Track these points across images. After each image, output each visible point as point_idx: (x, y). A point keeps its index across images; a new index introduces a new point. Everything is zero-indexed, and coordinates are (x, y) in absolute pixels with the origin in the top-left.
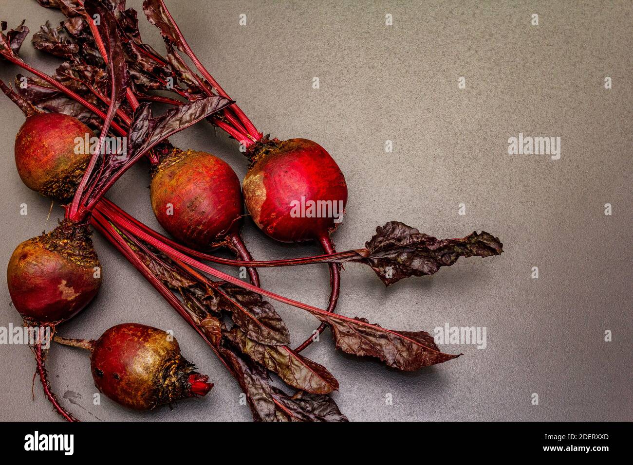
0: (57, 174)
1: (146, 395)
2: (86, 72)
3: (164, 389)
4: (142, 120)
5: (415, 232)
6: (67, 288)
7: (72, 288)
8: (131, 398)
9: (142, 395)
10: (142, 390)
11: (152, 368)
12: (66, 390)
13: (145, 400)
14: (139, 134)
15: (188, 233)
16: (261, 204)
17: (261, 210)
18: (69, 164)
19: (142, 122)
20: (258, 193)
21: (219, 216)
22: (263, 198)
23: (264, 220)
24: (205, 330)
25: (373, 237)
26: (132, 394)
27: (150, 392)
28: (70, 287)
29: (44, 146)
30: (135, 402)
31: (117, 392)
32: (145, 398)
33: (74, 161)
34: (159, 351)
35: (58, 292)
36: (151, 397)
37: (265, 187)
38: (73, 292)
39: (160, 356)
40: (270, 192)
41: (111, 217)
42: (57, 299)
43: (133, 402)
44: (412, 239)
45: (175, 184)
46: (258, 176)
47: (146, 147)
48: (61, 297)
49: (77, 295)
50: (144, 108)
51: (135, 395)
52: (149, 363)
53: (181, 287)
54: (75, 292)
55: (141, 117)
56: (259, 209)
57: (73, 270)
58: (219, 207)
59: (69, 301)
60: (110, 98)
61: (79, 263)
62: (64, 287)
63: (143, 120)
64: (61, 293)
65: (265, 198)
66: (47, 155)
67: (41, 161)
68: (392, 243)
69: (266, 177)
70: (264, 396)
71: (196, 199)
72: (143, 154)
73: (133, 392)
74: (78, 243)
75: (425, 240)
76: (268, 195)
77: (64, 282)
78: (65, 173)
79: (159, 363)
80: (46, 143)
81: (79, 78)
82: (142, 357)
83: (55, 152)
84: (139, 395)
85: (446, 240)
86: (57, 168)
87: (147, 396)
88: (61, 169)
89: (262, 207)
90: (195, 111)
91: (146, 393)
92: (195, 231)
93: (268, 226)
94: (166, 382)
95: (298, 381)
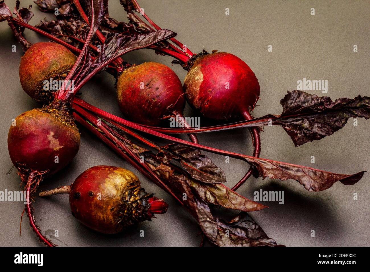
0: (50, 73)
1: (115, 209)
2: (72, 26)
3: (129, 206)
4: (111, 43)
5: (315, 97)
6: (54, 139)
7: (58, 140)
8: (102, 213)
9: (112, 210)
10: (112, 205)
11: (120, 187)
12: (47, 229)
13: (114, 215)
14: (110, 52)
15: (146, 108)
16: (199, 85)
17: (200, 89)
18: (59, 66)
19: (111, 44)
20: (197, 77)
21: (169, 92)
22: (201, 80)
23: (202, 97)
24: (160, 172)
25: (285, 95)
26: (103, 208)
27: (118, 207)
28: (56, 138)
29: (42, 54)
30: (105, 216)
31: (91, 208)
32: (114, 213)
33: (63, 65)
34: (125, 176)
35: (47, 141)
36: (119, 213)
37: (202, 73)
38: (58, 143)
39: (126, 180)
40: (207, 75)
41: (88, 107)
42: (46, 147)
43: (103, 217)
44: (314, 101)
45: (136, 73)
46: (196, 67)
47: (115, 56)
48: (49, 145)
49: (62, 147)
50: (113, 37)
51: (106, 210)
52: (118, 183)
53: (138, 153)
54: (60, 145)
55: (111, 42)
56: (198, 89)
57: (60, 126)
58: (169, 86)
59: (55, 151)
60: (90, 27)
61: (64, 123)
62: (51, 137)
63: (113, 43)
64: (49, 142)
65: (202, 80)
66: (43, 60)
67: (39, 64)
68: (299, 104)
69: (202, 67)
70: (208, 219)
71: (152, 80)
72: (112, 60)
73: (104, 206)
74: (63, 112)
75: (324, 100)
76: (204, 78)
77: (52, 134)
78: (56, 73)
79: (125, 184)
80: (43, 52)
81: (66, 35)
82: (112, 179)
83: (50, 57)
84: (109, 209)
85: (340, 99)
86: (50, 68)
87: (116, 211)
88: (53, 69)
89: (201, 87)
90: (149, 40)
91: (115, 207)
92: (151, 104)
93: (205, 100)
94: (131, 200)
95: (235, 205)
